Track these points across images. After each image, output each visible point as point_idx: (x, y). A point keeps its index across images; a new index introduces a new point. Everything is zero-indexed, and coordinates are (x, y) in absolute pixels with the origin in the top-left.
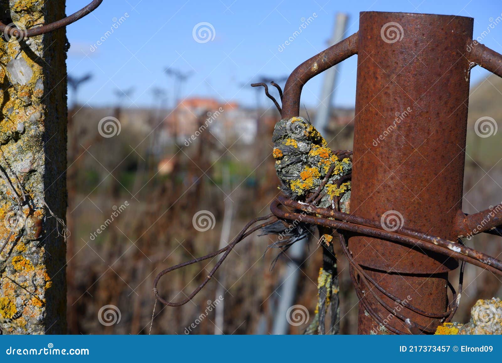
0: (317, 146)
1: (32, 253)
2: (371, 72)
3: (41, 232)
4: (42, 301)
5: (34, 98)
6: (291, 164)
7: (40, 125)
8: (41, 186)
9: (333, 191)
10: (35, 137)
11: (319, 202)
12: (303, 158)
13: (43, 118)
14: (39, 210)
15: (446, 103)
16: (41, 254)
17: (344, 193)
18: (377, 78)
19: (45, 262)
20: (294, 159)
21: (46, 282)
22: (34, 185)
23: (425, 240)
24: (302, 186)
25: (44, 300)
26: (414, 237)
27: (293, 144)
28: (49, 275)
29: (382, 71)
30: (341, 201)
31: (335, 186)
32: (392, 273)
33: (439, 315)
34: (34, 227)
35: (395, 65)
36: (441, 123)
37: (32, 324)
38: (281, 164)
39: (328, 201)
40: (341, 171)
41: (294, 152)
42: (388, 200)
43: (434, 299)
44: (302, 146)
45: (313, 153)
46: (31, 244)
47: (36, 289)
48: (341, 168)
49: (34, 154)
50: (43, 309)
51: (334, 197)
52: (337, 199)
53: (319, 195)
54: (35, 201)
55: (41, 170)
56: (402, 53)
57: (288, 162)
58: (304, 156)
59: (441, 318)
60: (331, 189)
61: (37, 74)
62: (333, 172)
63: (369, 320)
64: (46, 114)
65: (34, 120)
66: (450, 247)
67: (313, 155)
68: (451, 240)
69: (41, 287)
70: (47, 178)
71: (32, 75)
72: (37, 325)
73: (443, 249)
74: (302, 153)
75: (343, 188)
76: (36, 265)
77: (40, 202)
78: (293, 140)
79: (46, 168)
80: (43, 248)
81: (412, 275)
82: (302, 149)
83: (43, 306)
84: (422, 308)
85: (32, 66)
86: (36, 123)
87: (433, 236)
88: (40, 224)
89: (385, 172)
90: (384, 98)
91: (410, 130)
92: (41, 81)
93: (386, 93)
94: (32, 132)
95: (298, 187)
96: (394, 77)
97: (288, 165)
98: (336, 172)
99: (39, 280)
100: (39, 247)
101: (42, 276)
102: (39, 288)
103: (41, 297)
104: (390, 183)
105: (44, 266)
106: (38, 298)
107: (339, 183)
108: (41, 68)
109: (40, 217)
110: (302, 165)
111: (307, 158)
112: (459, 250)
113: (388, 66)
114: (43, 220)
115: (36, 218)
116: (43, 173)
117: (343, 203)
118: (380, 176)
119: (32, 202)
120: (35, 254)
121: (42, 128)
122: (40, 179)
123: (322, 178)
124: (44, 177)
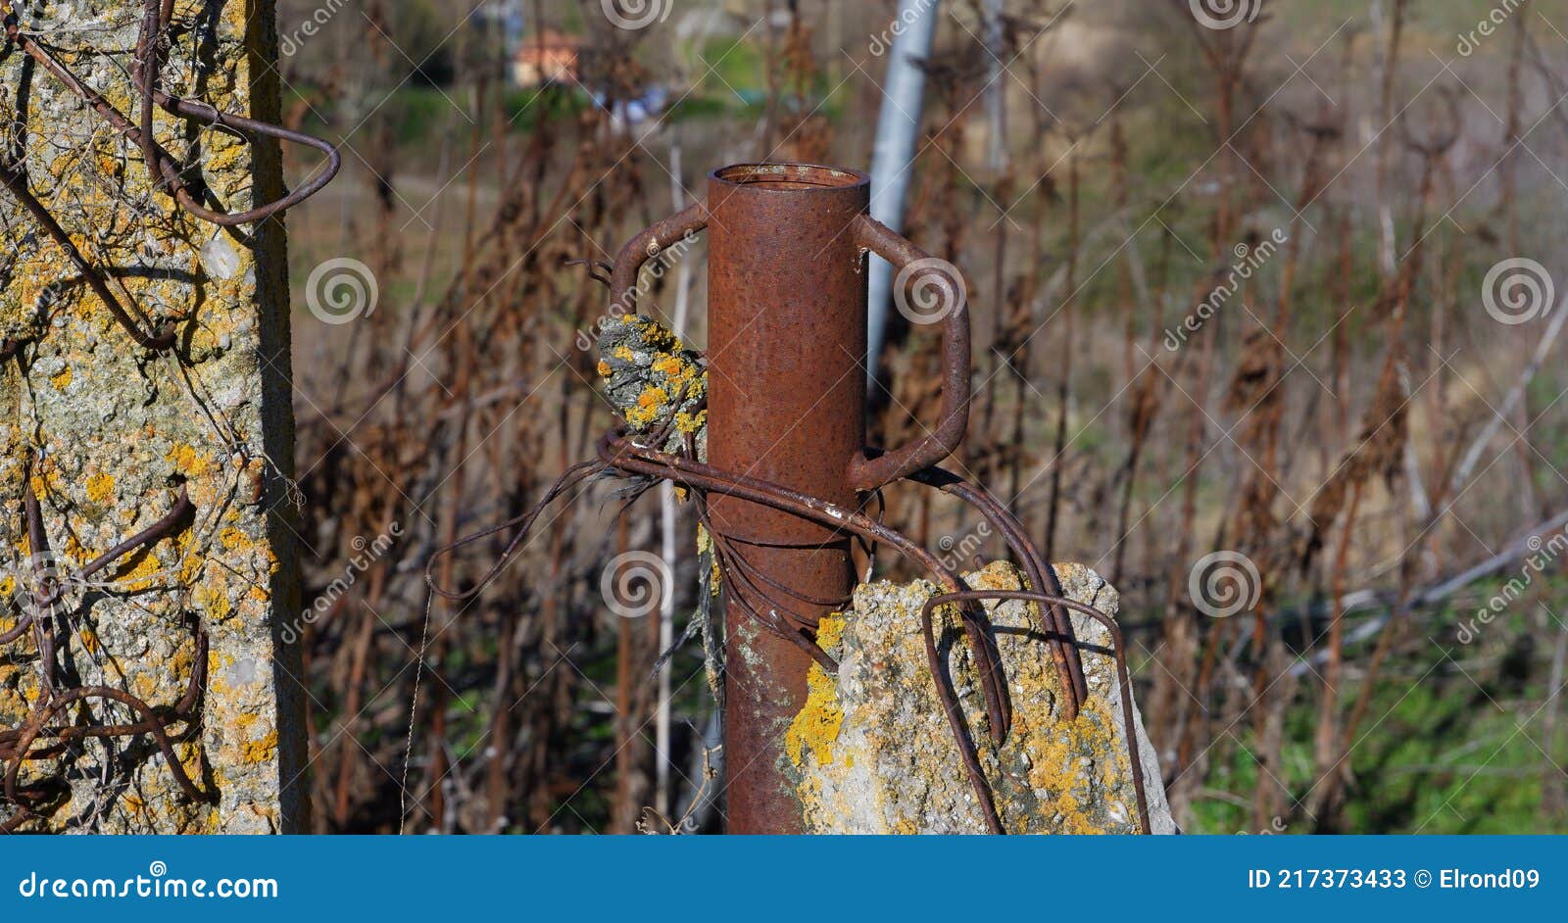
0: (664, 354)
1: (250, 523)
2: (721, 266)
3: (261, 492)
4: (266, 592)
5: (242, 297)
6: (625, 384)
7: (254, 336)
8: (257, 424)
9: (685, 425)
10: (247, 353)
11: (664, 443)
12: (643, 374)
13: (257, 325)
14: (256, 459)
15: (824, 309)
16: (263, 524)
17: (701, 427)
18: (728, 275)
19: (269, 535)
20: (628, 376)
21: (270, 564)
22: (248, 423)
23: (796, 500)
24: (641, 417)
25: (269, 590)
26: (783, 497)
27: (625, 355)
28: (274, 554)
29: (733, 267)
30: (697, 438)
31: (689, 416)
32: (760, 545)
33: (833, 600)
34: (251, 485)
35: (750, 259)
36: (817, 337)
37: (253, 625)
38: (611, 383)
39: (678, 440)
40: (700, 391)
41: (628, 367)
42: (749, 444)
43: (824, 579)
44: (640, 357)
45: (657, 367)
46: (247, 510)
47: (257, 575)
48: (699, 387)
49: (246, 379)
50: (269, 604)
51: (686, 434)
52: (692, 438)
53: (666, 428)
54: (250, 446)
55: (257, 400)
56: (758, 243)
57: (621, 382)
58: (644, 372)
59: (839, 604)
60: (683, 421)
61: (246, 262)
62: (686, 394)
63: (737, 610)
64: (260, 318)
65: (245, 329)
66: (828, 511)
67: (657, 369)
68: (830, 502)
69: (265, 572)
70: (266, 412)
71: (238, 264)
72: (261, 627)
73: (819, 514)
74: (640, 368)
75: (700, 419)
76: (255, 539)
77: (256, 447)
78: (626, 350)
79: (264, 396)
80: (264, 515)
81: (788, 547)
82: (640, 363)
83: (268, 599)
84: (805, 592)
85: (238, 250)
86: (246, 333)
87: (806, 496)
88: (260, 481)
89: (744, 406)
90: (738, 303)
91: (774, 348)
92: (252, 271)
93: (740, 297)
94: (242, 347)
95: (636, 418)
96: (749, 274)
97: (621, 386)
98: (691, 395)
99: (261, 562)
100: (258, 513)
101: (264, 556)
102: (261, 573)
103: (265, 586)
104: (751, 421)
105: (267, 541)
106: (261, 588)
107: (694, 411)
108: (251, 251)
109: (259, 471)
110: (642, 384)
111: (649, 373)
112: (839, 516)
113: (741, 261)
114: (263, 474)
115: (253, 472)
116: (260, 405)
117: (700, 441)
118: (738, 412)
119: (246, 447)
120: (254, 525)
121: (256, 340)
122: (255, 413)
123: (670, 403)
124: (261, 410)
